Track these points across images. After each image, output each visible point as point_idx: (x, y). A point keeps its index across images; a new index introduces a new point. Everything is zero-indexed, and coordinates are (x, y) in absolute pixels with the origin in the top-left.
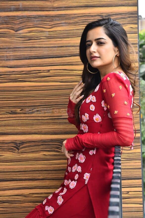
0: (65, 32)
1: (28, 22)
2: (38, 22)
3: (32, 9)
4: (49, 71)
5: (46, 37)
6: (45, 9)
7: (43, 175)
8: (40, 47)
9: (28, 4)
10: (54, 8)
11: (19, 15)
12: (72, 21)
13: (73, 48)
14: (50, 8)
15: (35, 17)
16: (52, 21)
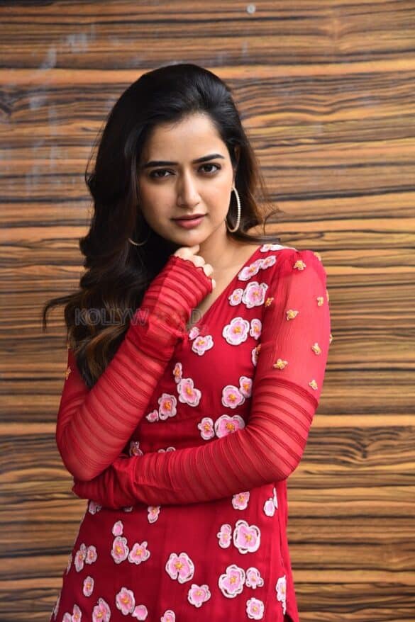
0: (371, 123)
1: (264, 95)
2: (293, 97)
3: (277, 59)
4: (321, 234)
5: (315, 138)
6: (313, 59)
7: (304, 530)
8: (297, 168)
9: (266, 45)
10: (341, 55)
11: (237, 77)
12: (390, 92)
13: (394, 169)
14: (329, 55)
15: (285, 82)
16: (334, 91)
